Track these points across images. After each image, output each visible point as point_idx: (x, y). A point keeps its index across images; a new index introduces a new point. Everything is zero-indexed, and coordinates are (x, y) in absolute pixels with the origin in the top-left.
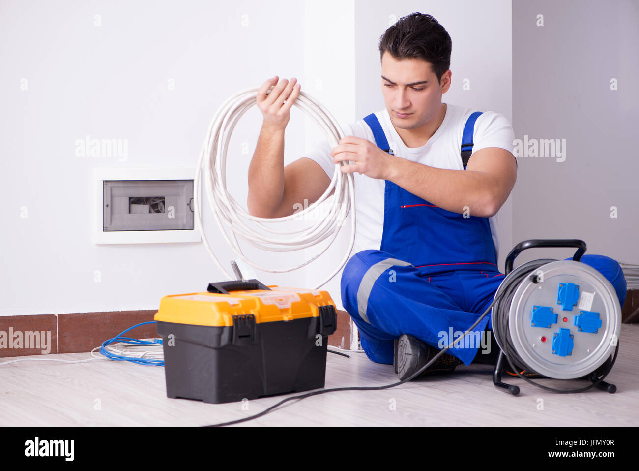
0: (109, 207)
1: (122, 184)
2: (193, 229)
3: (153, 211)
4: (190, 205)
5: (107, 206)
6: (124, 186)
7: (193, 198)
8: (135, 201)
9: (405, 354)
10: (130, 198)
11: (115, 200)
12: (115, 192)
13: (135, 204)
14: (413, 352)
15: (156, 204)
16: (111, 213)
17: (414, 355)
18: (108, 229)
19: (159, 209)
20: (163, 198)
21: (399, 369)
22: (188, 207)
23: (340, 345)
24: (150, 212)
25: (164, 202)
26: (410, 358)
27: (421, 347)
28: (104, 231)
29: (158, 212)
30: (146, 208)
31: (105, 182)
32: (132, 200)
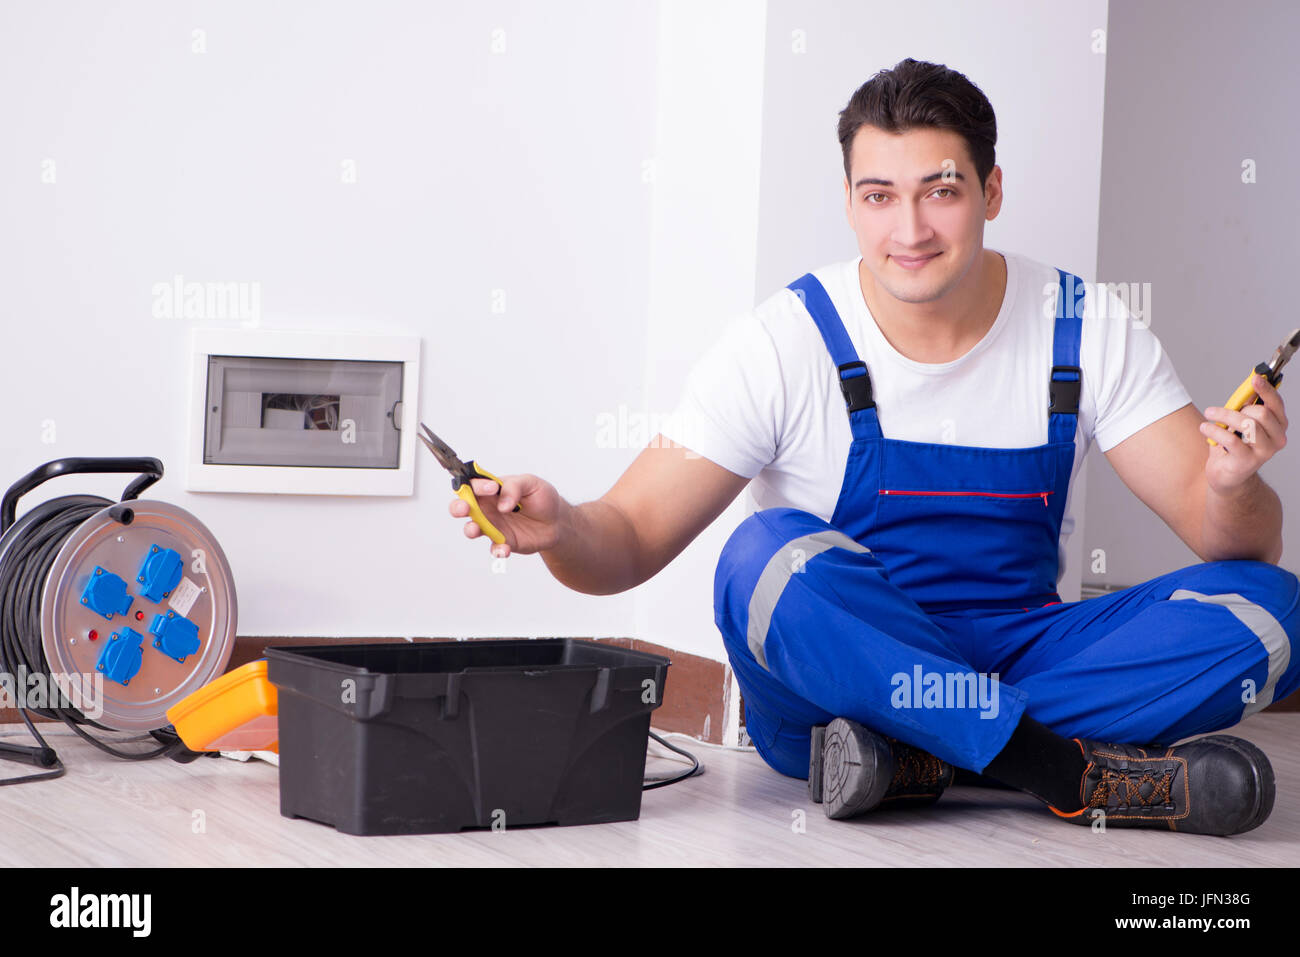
0: (218, 410)
1: (247, 365)
2: (397, 468)
3: (312, 424)
4: (392, 415)
5: (215, 409)
6: (251, 370)
7: (401, 402)
8: (274, 401)
9: (845, 762)
10: (265, 396)
11: (233, 397)
12: (232, 380)
13: (275, 407)
14: (863, 758)
15: (321, 412)
16: (223, 427)
17: (865, 766)
18: (214, 460)
19: (327, 420)
20: (337, 398)
21: (828, 794)
22: (390, 420)
23: (701, 733)
24: (307, 427)
25: (337, 407)
26: (857, 773)
27: (879, 749)
28: (204, 463)
29: (324, 427)
30: (298, 417)
31: (213, 358)
32: (269, 399)
